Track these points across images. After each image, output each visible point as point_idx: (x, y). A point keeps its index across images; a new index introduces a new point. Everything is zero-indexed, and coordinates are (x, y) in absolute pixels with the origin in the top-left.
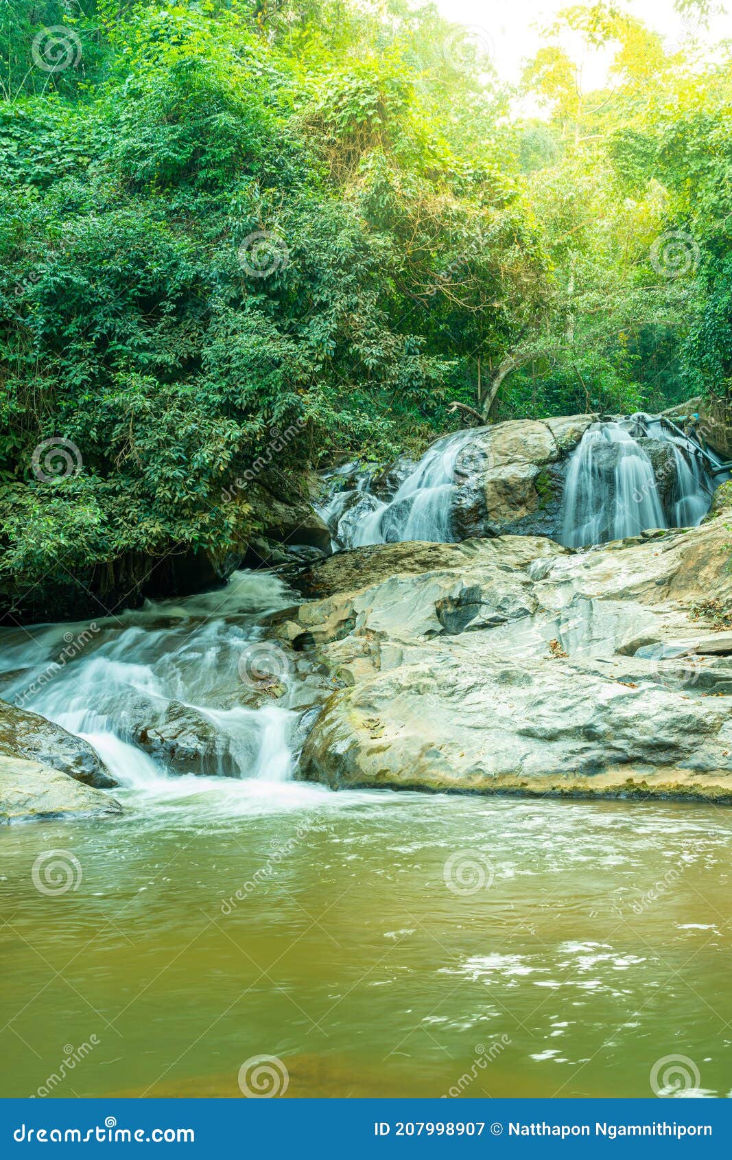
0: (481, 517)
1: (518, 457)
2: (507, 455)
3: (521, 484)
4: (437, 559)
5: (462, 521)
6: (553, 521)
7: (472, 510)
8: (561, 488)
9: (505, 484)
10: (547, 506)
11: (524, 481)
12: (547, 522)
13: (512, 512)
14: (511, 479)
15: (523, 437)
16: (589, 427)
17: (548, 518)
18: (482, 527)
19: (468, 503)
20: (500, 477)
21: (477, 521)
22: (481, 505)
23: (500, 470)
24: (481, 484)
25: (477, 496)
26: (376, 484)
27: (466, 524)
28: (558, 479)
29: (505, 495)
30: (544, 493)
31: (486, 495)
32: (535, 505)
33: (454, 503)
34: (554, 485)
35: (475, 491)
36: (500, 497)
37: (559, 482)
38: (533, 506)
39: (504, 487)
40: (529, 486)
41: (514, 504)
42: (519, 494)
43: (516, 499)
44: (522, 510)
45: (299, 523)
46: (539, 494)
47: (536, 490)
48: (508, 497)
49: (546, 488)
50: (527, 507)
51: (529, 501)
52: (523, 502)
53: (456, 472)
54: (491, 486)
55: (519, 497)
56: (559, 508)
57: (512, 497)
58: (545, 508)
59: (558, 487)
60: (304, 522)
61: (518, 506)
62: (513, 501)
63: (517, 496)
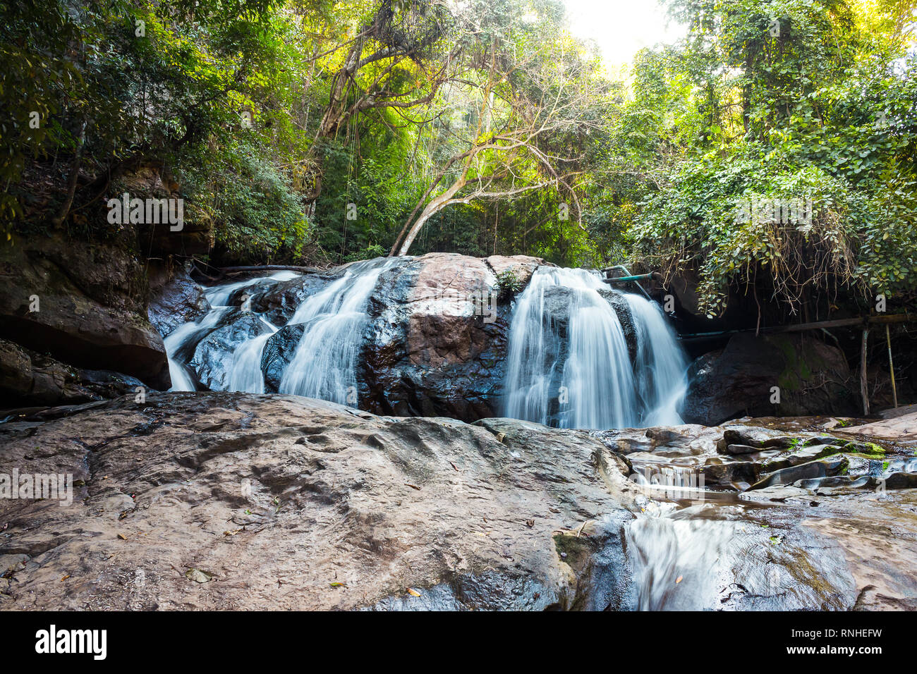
0: (398, 359)
3: (453, 324)
4: (316, 477)
5: (372, 363)
6: (489, 375)
7: (386, 350)
8: (502, 335)
9: (433, 321)
10: (483, 356)
11: (459, 321)
12: (483, 376)
13: (439, 359)
14: (441, 316)
15: (460, 269)
16: (536, 269)
17: (482, 371)
18: (398, 374)
19: (385, 339)
20: (427, 312)
21: (392, 365)
22: (398, 344)
23: (429, 303)
24: (403, 318)
25: (395, 333)
26: (268, 302)
27: (378, 367)
28: (500, 325)
29: (432, 335)
30: (480, 338)
31: (406, 333)
32: (467, 354)
33: (365, 338)
34: (493, 331)
35: (394, 325)
36: (426, 337)
37: (501, 328)
38: (465, 354)
39: (431, 325)
40: (464, 328)
41: (441, 348)
42: (450, 337)
43: (445, 343)
44: (450, 359)
45: (111, 334)
46: (474, 339)
47: (471, 334)
48: (434, 339)
49: (483, 333)
50: (457, 355)
51: (460, 347)
52: (452, 348)
53: (372, 299)
54: (415, 322)
55: (448, 340)
56: (497, 361)
57: (439, 339)
58: (480, 359)
59: (500, 334)
60: (121, 334)
61: (446, 352)
62: (441, 344)
63: (446, 338)
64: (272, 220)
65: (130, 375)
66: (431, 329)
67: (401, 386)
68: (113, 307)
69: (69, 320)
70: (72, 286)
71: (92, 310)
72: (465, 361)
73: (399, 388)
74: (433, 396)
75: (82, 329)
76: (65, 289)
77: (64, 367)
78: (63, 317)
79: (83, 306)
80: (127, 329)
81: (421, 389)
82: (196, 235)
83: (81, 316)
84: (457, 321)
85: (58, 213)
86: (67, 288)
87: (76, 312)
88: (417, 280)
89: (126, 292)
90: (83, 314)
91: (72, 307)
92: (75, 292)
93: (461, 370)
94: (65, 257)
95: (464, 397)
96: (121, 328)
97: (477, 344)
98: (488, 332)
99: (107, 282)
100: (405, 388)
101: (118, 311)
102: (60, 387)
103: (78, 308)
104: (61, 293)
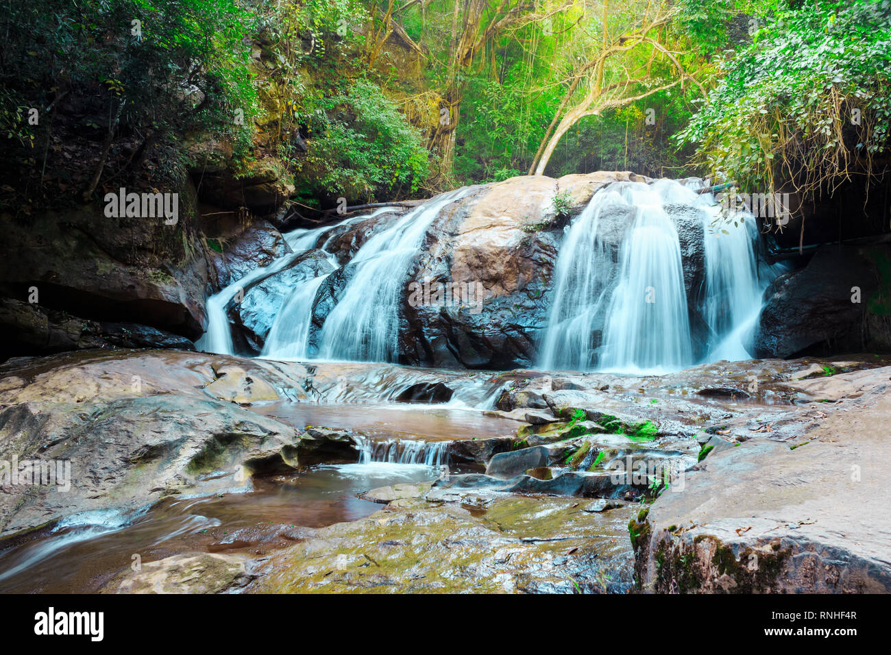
1: (504, 218)
2: (492, 216)
3: (498, 255)
6: (534, 308)
8: (550, 264)
9: (479, 254)
10: (530, 287)
11: (504, 251)
12: (528, 308)
14: (486, 248)
15: (519, 194)
16: (603, 187)
17: (529, 303)
18: (438, 309)
20: (474, 244)
23: (478, 234)
24: (450, 251)
25: (439, 268)
26: (342, 242)
28: (549, 253)
29: (477, 267)
30: (528, 268)
31: (450, 266)
32: (514, 285)
33: (409, 274)
34: (541, 259)
35: (440, 259)
36: (472, 270)
37: (550, 256)
38: (511, 284)
39: (476, 257)
40: (508, 258)
41: (486, 280)
42: (494, 269)
43: (490, 275)
44: (496, 290)
45: (129, 290)
46: (521, 269)
47: (517, 264)
48: (480, 271)
49: (531, 263)
50: (503, 286)
51: (505, 278)
52: (496, 280)
53: (427, 234)
54: (461, 254)
55: (493, 272)
56: (544, 292)
57: (484, 271)
58: (527, 290)
59: (548, 263)
60: (138, 289)
61: (491, 284)
62: (486, 277)
63: (491, 270)
64: (384, 158)
65: (147, 325)
66: (476, 262)
67: (440, 321)
68: (134, 265)
69: (90, 281)
70: (98, 250)
71: (114, 270)
72: (512, 292)
73: (438, 324)
74: (469, 331)
75: (102, 287)
76: (91, 254)
77: (82, 322)
78: (84, 278)
79: (105, 267)
80: (145, 285)
81: (457, 324)
82: (261, 186)
83: (101, 276)
84: (501, 252)
85: (87, 188)
86: (93, 252)
87: (98, 273)
88: (473, 210)
89: (151, 251)
90: (104, 275)
91: (96, 268)
92: (101, 256)
93: (504, 303)
94: (91, 225)
95: (502, 331)
96: (138, 284)
97: (524, 274)
98: (536, 260)
99: (131, 243)
100: (444, 324)
101: (139, 268)
102: (73, 340)
103: (100, 269)
104: (87, 258)
